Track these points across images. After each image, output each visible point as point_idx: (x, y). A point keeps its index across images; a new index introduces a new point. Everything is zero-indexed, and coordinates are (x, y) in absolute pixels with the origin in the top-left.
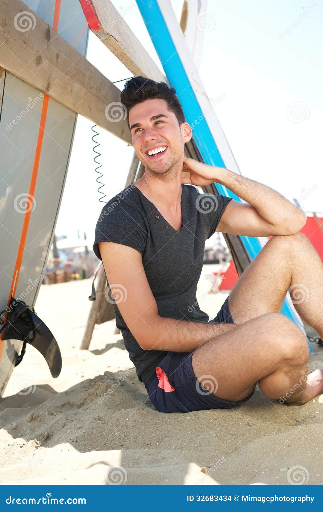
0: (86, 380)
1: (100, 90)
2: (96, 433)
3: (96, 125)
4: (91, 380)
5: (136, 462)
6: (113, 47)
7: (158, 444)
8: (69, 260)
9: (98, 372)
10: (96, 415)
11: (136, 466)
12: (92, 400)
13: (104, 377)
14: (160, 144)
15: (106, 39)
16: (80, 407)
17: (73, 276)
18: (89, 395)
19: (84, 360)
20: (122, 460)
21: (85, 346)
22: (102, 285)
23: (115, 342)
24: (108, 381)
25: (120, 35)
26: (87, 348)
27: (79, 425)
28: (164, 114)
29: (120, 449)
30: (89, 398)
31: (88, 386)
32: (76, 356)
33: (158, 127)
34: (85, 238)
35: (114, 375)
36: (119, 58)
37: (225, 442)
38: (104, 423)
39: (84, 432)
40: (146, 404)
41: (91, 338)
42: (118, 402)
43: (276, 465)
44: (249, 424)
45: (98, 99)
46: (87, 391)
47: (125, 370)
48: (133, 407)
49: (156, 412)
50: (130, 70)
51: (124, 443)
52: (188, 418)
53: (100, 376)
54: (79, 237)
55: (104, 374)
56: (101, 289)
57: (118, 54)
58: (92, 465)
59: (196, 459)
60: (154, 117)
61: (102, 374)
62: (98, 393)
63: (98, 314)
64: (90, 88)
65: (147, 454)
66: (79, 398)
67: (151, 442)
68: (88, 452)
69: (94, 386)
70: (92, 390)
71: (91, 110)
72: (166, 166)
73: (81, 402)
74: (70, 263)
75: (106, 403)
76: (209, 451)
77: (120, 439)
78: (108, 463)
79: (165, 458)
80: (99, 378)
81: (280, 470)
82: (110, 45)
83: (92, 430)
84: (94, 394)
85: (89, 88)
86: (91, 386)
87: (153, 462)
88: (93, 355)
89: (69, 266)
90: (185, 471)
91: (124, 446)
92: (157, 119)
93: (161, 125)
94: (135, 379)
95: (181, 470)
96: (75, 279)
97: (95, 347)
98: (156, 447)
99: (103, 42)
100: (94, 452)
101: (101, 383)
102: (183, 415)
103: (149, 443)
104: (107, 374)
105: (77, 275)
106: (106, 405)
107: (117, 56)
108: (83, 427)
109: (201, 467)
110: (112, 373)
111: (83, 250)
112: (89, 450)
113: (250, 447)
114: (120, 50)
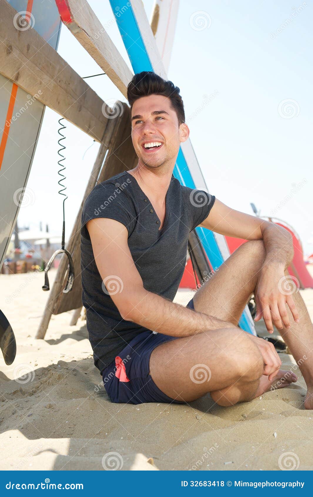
0: (40, 368)
1: (69, 84)
2: (46, 421)
3: (63, 119)
4: (43, 369)
5: (84, 451)
6: (84, 41)
7: (107, 434)
8: (30, 252)
9: (52, 361)
10: (47, 403)
11: (84, 455)
12: (44, 389)
13: (57, 366)
14: (157, 139)
15: (78, 32)
16: (32, 394)
17: (33, 267)
18: (42, 383)
19: (39, 349)
20: (70, 449)
21: (41, 335)
22: (61, 276)
23: (70, 332)
24: (61, 370)
25: (92, 30)
26: (42, 338)
27: (29, 413)
28: (166, 111)
29: (69, 438)
30: (41, 386)
31: (41, 375)
32: (32, 345)
33: (158, 123)
34: (47, 231)
35: (67, 364)
36: (89, 53)
37: (172, 434)
38: (55, 412)
39: (34, 420)
40: (97, 394)
41: (47, 328)
42: (70, 392)
43: (221, 459)
44: (198, 418)
45: (67, 92)
46: (39, 379)
47: (79, 360)
48: (84, 396)
49: (107, 402)
50: (99, 65)
51: (73, 431)
52: (139, 409)
53: (53, 365)
54: (41, 230)
55: (58, 364)
56: (60, 280)
57: (89, 49)
58: (40, 453)
59: (143, 450)
60: (156, 112)
61: (56, 363)
62: (50, 381)
63: (56, 305)
64: (60, 82)
65: (95, 443)
66: (32, 386)
67: (100, 432)
68: (37, 439)
69: (47, 375)
70: (44, 379)
71: (59, 103)
72: (159, 161)
73: (33, 389)
74: (31, 254)
75: (57, 392)
76: (157, 443)
77: (70, 428)
78: (56, 451)
79: (113, 448)
80: (53, 367)
81: (224, 464)
82: (81, 39)
83: (42, 417)
84: (46, 382)
85: (58, 81)
86: (43, 375)
87: (100, 451)
88: (47, 345)
89: (29, 257)
90: (132, 461)
91: (73, 435)
92: (158, 115)
93: (161, 121)
94: (89, 370)
95: (128, 460)
96: (35, 270)
97: (51, 336)
98: (105, 437)
99: (74, 35)
100: (42, 440)
101: (54, 372)
102: (133, 407)
103: (98, 433)
104: (61, 363)
105: (37, 267)
106: (58, 394)
107: (88, 50)
108: (33, 415)
109: (148, 458)
110: (65, 362)
111: (44, 242)
112: (38, 438)
113: (196, 440)
114: (91, 45)
